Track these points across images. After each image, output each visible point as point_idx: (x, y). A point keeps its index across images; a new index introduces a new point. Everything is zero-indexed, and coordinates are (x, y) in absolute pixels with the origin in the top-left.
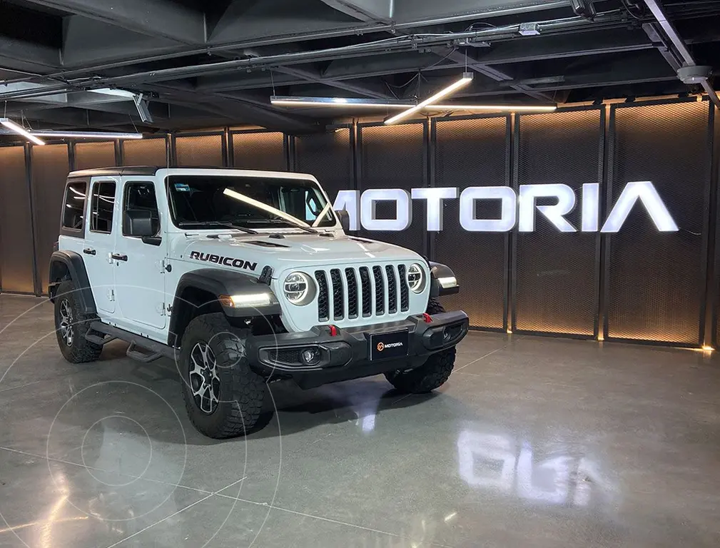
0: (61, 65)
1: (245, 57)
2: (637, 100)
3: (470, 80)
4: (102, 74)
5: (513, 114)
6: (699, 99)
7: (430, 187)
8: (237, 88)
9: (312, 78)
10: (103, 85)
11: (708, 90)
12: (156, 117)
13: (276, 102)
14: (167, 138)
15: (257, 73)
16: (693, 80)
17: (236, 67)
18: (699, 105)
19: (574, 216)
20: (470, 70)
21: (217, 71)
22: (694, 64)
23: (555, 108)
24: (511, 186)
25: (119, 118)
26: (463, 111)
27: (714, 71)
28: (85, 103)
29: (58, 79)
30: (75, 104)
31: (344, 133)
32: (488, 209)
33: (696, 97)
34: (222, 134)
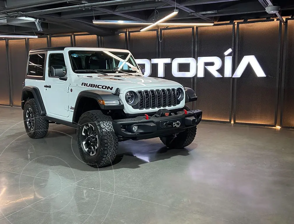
0: (6, 7)
1: (83, 4)
2: (248, 20)
3: (177, 12)
4: (23, 11)
5: (195, 27)
6: (275, 20)
7: (159, 58)
8: (78, 17)
9: (110, 12)
10: (23, 16)
11: (279, 16)
12: (44, 29)
13: (95, 22)
14: (47, 37)
15: (87, 10)
16: (272, 12)
17: (78, 7)
18: (275, 23)
19: (221, 70)
20: (177, 8)
21: (70, 10)
22: (272, 5)
23: (213, 24)
24: (194, 57)
25: (28, 29)
26: (173, 26)
27: (281, 8)
28: (15, 23)
29: (4, 13)
30: (9, 24)
31: (122, 35)
32: (184, 67)
33: (274, 19)
34: (71, 36)
